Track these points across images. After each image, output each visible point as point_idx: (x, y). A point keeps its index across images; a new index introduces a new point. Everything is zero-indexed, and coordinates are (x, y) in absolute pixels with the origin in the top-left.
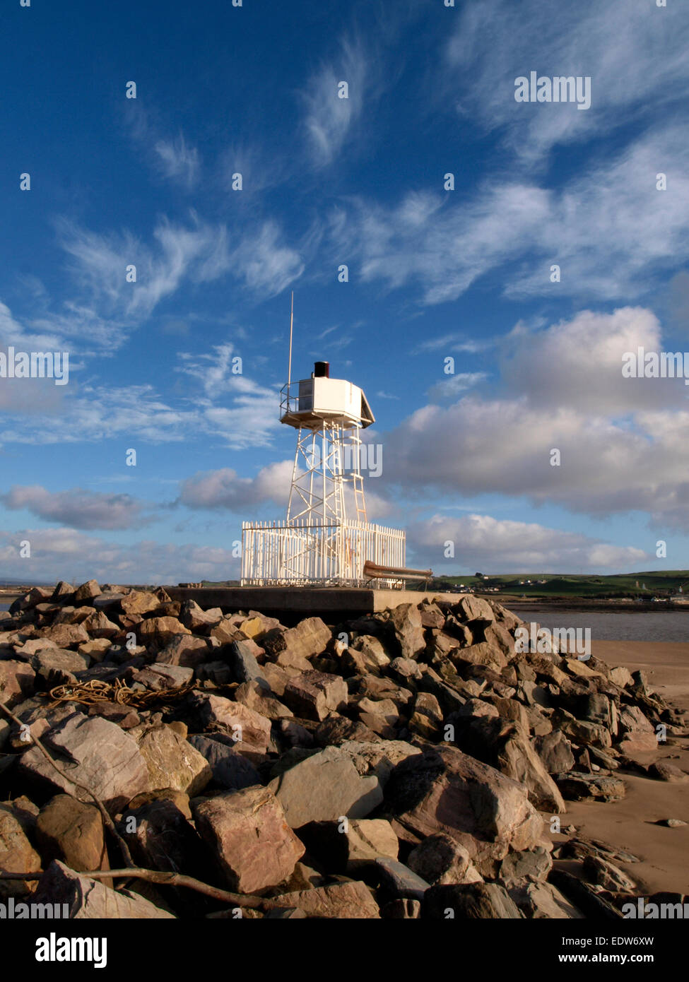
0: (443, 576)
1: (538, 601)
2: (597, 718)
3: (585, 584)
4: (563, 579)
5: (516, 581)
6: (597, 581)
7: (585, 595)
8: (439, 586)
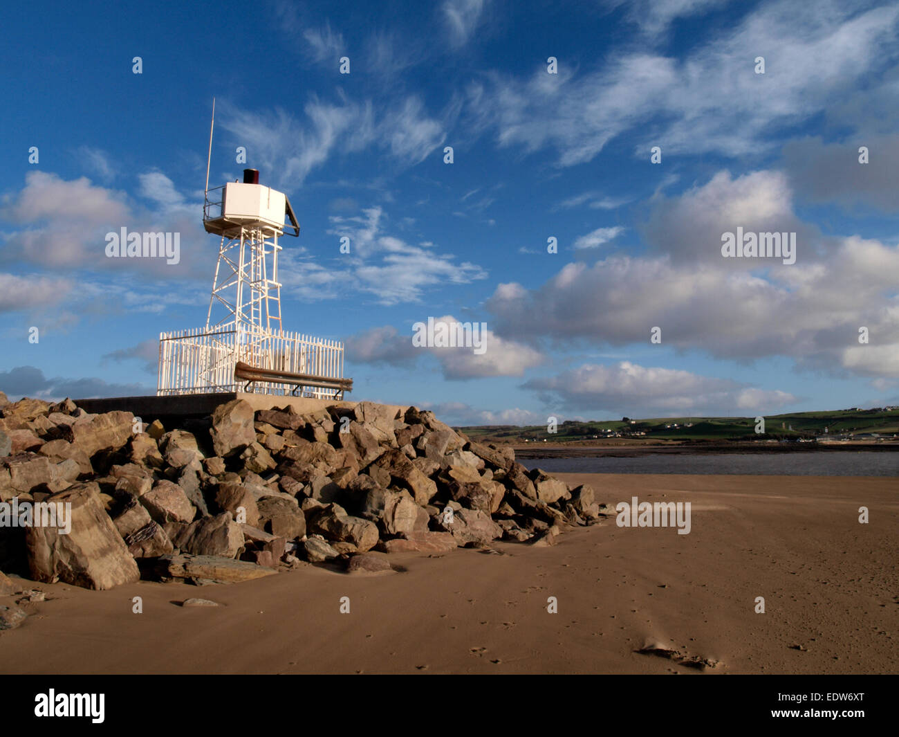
0: (591, 422)
1: (683, 444)
2: (373, 514)
3: (731, 426)
4: (709, 422)
5: (662, 425)
6: (743, 423)
7: (732, 437)
8: (586, 431)
